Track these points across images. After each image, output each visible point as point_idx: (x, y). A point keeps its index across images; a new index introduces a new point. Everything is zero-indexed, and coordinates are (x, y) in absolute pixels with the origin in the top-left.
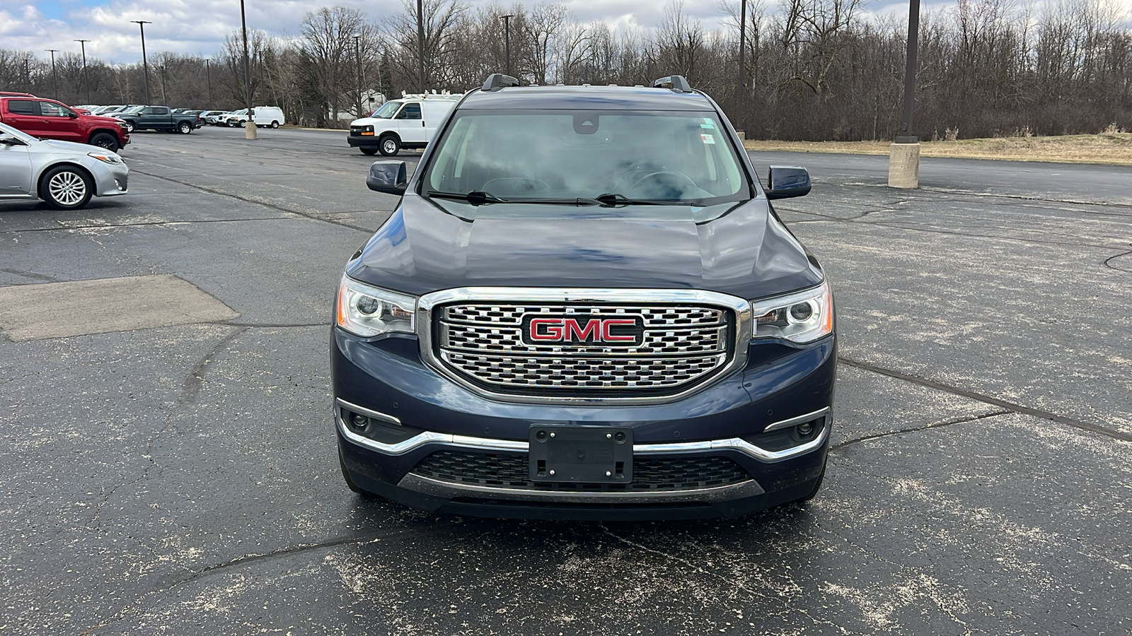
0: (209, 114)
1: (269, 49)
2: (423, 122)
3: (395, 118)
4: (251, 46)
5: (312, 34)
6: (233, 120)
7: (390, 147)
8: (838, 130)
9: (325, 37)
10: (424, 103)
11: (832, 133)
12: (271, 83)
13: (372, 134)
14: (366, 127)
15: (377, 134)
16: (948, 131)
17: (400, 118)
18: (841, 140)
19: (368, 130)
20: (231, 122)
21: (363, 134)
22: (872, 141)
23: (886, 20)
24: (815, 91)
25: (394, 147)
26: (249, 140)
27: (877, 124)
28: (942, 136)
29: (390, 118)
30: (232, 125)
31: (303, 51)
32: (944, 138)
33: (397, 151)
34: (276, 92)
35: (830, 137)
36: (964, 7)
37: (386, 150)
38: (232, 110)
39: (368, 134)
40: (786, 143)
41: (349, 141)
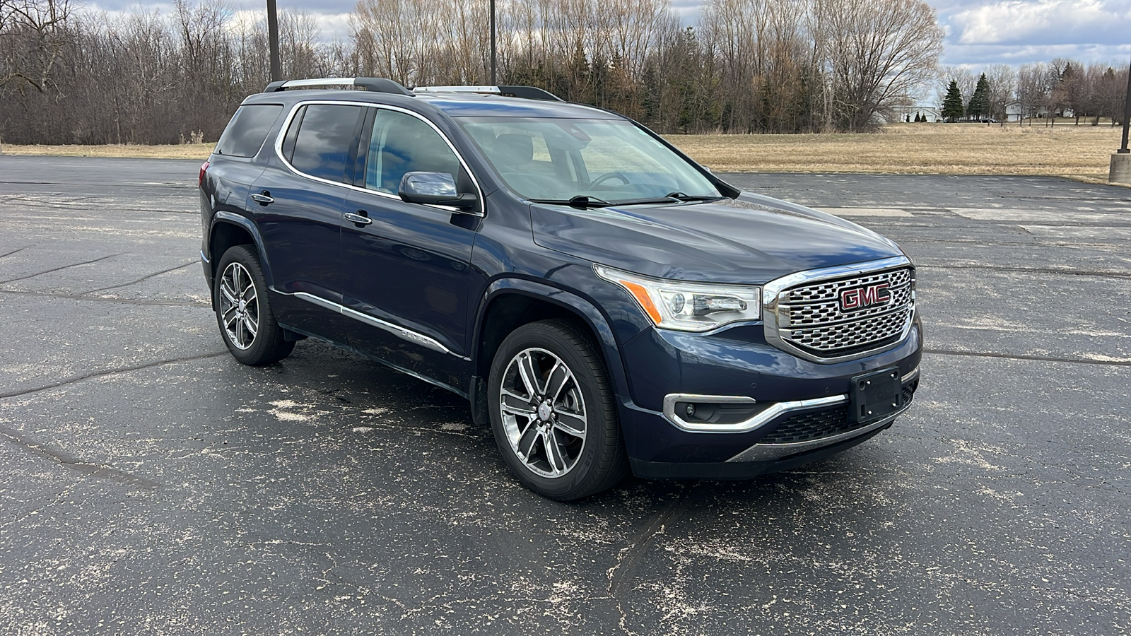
8: (78, 133)
11: (72, 136)
16: (193, 134)
18: (84, 143)
22: (119, 145)
23: (96, 18)
24: (40, 90)
27: (120, 127)
28: (189, 139)
32: (191, 141)
35: (69, 140)
36: (182, 9)
40: (23, 147)
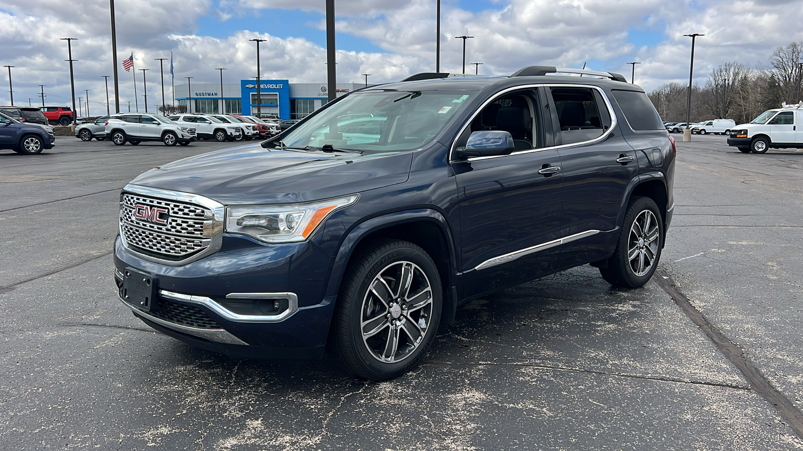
0: (682, 125)
1: (745, 77)
2: (795, 127)
3: (768, 124)
4: (732, 75)
5: (781, 66)
6: (695, 129)
7: (760, 146)
9: (791, 65)
10: (798, 111)
12: (742, 103)
13: (745, 136)
14: (741, 131)
15: (750, 136)
17: (773, 124)
19: (742, 133)
20: (694, 130)
21: (738, 136)
25: (764, 146)
26: (684, 142)
29: (764, 124)
30: (695, 133)
31: (772, 77)
33: (766, 149)
34: (745, 109)
37: (756, 149)
38: (697, 122)
39: (742, 136)
41: (729, 141)
